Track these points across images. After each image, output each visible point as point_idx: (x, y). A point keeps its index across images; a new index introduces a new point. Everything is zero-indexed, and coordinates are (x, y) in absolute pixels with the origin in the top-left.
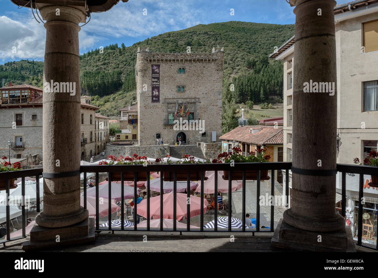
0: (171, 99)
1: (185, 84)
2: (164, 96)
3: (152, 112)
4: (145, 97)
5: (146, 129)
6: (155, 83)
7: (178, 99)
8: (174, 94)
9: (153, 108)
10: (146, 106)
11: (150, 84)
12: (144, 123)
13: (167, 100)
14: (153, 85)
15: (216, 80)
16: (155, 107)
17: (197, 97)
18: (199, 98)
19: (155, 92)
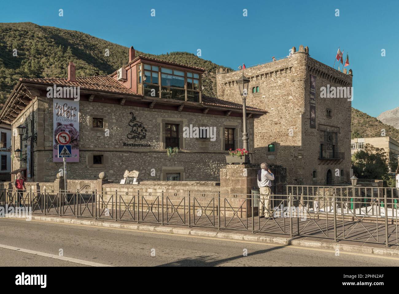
0: (323, 125)
1: (331, 108)
2: (318, 120)
3: (310, 140)
4: (305, 119)
5: (306, 164)
6: (312, 101)
7: (327, 127)
8: (325, 119)
9: (311, 135)
10: (306, 132)
11: (309, 102)
12: (305, 155)
13: (320, 126)
14: (311, 103)
15: (348, 109)
16: (312, 134)
17: (338, 126)
18: (339, 128)
19: (312, 114)
